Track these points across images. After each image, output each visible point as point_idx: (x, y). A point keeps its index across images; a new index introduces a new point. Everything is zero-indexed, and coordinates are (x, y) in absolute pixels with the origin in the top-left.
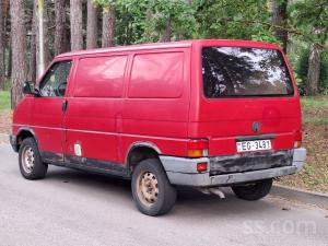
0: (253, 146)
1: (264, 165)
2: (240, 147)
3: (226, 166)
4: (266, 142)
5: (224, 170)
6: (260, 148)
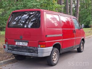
0: (21, 44)
1: (25, 51)
2: (16, 43)
3: (13, 48)
4: (26, 43)
5: (12, 49)
6: (23, 45)
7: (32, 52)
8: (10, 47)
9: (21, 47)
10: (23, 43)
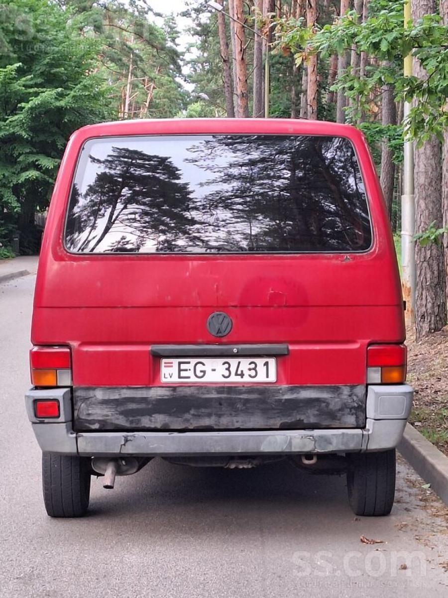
0: (214, 372)
4: (260, 362)
5: (122, 421)
6: (234, 379)
7: (313, 420)
8: (105, 402)
9: (214, 395)
10: (234, 362)
